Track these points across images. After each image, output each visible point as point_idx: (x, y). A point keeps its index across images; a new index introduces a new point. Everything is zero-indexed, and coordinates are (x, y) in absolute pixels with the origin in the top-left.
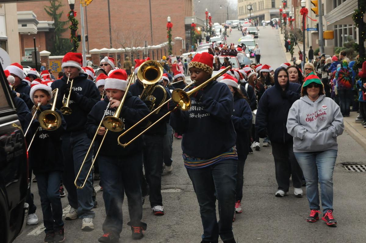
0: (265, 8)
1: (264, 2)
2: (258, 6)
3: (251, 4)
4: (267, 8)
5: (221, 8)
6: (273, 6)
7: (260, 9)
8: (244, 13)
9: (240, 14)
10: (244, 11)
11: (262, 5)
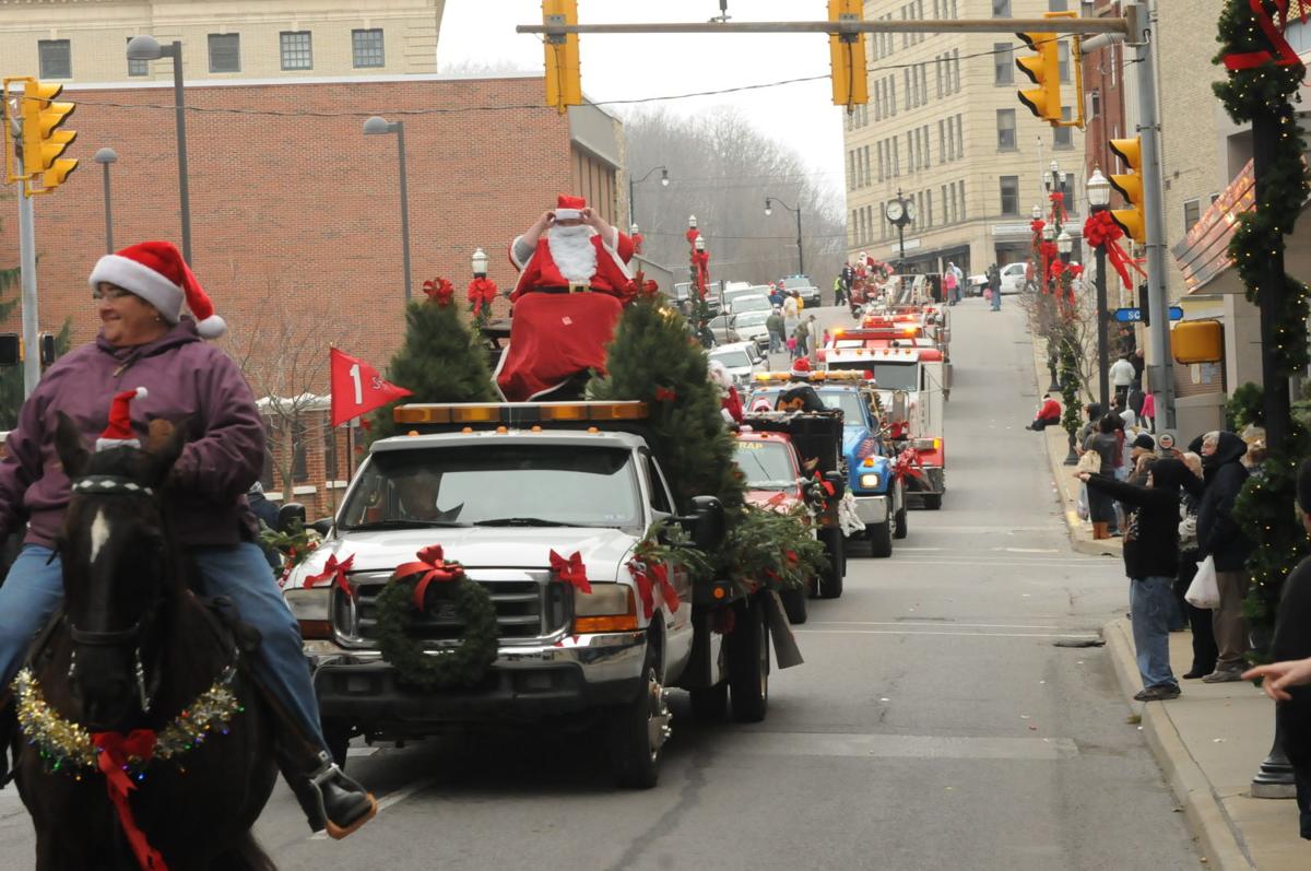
0: (969, 215)
1: (967, 189)
2: (937, 206)
3: (906, 197)
4: (981, 214)
5: (768, 212)
6: (1009, 204)
7: (950, 220)
8: (877, 237)
9: (856, 243)
10: (877, 229)
11: (958, 200)
